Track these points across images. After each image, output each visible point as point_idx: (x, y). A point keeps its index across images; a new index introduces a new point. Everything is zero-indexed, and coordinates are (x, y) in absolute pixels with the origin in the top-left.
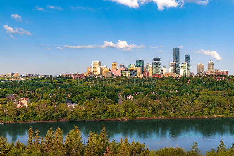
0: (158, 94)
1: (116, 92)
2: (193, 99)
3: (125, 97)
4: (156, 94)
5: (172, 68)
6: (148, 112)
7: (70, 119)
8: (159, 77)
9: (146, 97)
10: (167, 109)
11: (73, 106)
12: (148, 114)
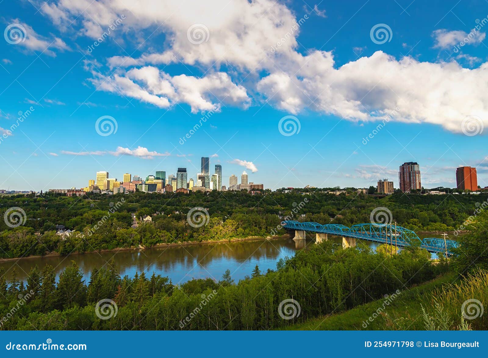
0: (183, 213)
1: (128, 212)
2: (225, 218)
3: (141, 219)
4: (180, 213)
5: (200, 180)
6: (171, 237)
7: (63, 252)
8: (185, 192)
9: (169, 217)
10: (195, 232)
11: (67, 233)
12: (171, 239)
